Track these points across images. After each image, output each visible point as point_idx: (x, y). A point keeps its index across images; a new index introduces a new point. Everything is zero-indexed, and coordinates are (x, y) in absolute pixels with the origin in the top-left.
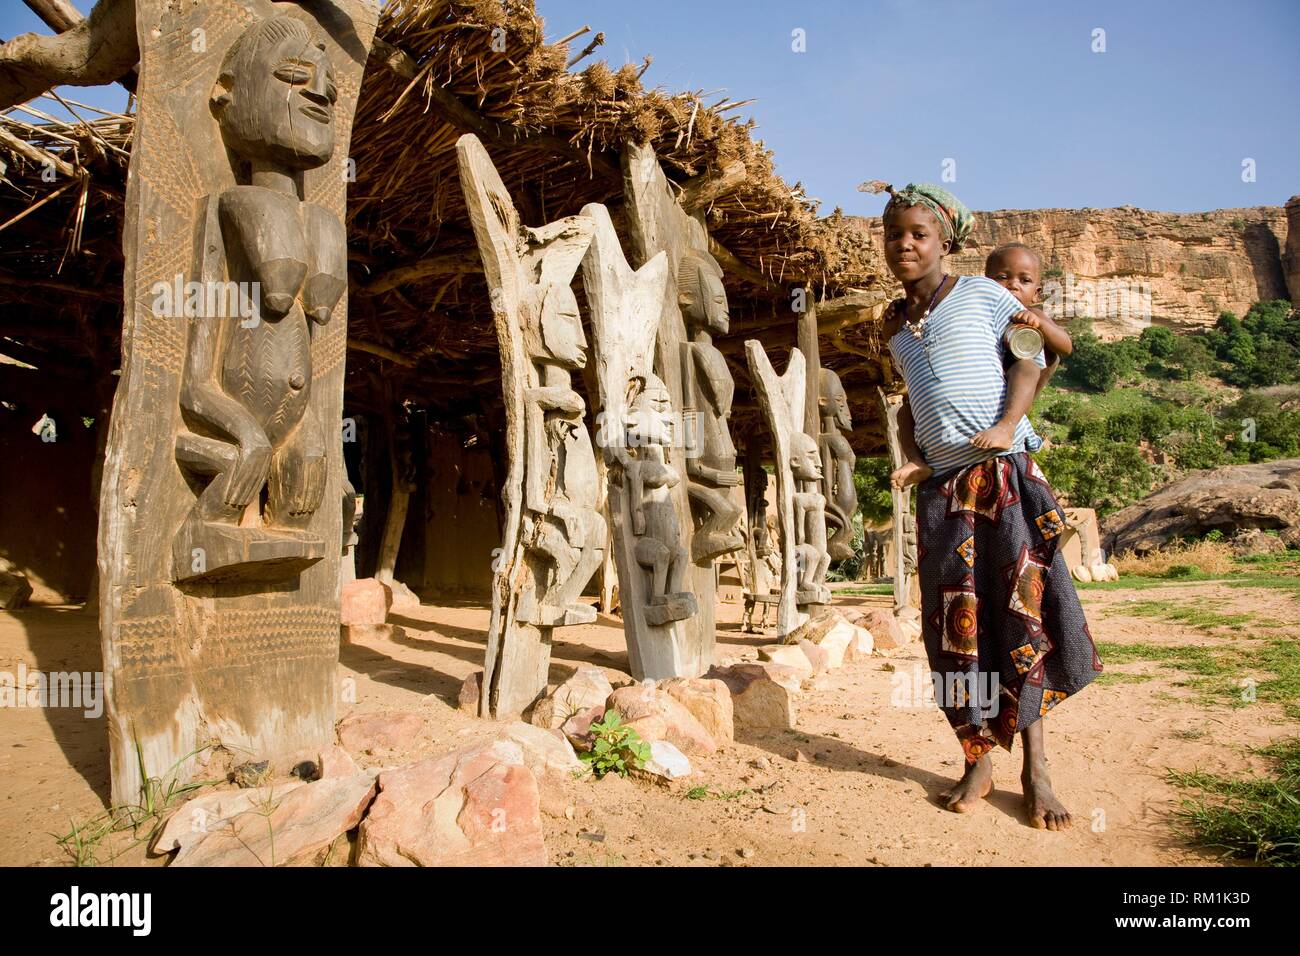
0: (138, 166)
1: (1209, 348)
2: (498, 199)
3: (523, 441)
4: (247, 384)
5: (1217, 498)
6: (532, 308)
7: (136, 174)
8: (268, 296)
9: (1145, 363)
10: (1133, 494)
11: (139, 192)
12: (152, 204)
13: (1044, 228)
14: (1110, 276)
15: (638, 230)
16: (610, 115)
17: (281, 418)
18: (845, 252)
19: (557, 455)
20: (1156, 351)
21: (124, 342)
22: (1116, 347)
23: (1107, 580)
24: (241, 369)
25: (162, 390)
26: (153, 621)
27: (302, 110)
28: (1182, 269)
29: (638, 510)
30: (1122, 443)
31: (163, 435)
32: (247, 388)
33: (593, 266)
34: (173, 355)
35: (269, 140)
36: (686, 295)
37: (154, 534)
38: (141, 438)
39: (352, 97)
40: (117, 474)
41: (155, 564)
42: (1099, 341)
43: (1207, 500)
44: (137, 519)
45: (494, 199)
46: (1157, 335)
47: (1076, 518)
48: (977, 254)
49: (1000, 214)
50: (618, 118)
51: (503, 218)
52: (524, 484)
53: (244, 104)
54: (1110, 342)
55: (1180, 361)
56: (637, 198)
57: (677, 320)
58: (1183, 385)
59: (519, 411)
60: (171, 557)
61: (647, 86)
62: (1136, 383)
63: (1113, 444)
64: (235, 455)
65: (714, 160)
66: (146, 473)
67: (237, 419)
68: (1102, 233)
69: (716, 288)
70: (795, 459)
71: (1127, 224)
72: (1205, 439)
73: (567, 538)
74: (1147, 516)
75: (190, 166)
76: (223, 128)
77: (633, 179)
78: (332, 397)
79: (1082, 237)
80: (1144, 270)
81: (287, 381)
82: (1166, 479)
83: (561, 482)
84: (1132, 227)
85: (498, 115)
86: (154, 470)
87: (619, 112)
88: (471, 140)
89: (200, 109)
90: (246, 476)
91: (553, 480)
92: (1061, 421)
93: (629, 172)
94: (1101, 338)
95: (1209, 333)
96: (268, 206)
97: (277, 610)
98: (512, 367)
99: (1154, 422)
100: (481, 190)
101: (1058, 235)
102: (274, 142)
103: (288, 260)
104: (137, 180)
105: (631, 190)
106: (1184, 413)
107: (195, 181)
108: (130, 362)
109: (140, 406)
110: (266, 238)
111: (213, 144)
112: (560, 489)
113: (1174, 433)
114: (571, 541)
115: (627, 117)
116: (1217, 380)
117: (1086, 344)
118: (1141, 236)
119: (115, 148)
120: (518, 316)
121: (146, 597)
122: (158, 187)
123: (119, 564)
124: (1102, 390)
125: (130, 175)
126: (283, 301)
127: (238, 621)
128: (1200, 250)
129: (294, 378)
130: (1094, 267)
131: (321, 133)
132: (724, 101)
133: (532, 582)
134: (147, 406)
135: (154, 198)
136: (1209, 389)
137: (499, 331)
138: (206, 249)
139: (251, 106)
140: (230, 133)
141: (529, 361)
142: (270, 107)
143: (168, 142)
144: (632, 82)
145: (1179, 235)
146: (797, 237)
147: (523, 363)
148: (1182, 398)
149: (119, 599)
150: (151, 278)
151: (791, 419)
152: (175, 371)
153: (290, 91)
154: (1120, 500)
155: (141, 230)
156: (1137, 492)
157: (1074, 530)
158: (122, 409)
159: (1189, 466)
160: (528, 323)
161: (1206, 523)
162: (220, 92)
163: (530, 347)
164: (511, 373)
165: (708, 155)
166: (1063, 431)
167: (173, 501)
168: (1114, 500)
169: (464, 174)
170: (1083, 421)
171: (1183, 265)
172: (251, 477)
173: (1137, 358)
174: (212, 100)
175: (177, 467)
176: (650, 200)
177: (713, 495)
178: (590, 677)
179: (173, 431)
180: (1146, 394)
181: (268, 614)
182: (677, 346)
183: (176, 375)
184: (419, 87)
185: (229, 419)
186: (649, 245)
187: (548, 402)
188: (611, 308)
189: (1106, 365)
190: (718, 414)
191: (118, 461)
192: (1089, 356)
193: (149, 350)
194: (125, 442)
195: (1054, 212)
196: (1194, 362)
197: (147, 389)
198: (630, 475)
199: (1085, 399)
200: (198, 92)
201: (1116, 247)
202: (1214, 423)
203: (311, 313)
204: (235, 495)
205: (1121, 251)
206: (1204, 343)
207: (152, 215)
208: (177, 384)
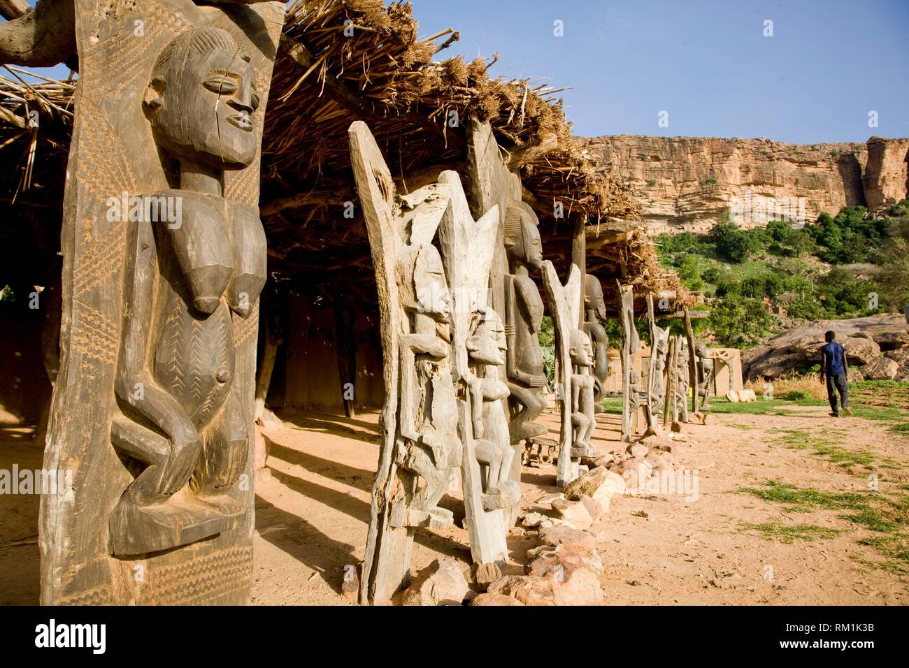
0: (75, 169)
1: (811, 236)
2: (380, 175)
3: (397, 377)
4: (177, 378)
5: (818, 342)
6: (406, 266)
7: (73, 175)
8: (197, 299)
9: (769, 245)
10: (758, 334)
11: (76, 194)
12: (88, 205)
13: (706, 150)
14: (749, 185)
15: (477, 187)
16: (463, 99)
17: (209, 407)
18: (613, 193)
19: (424, 389)
20: (777, 237)
21: (63, 338)
22: (750, 233)
23: (749, 401)
24: (172, 364)
25: (98, 381)
26: (91, 592)
27: (229, 120)
28: (797, 182)
29: (478, 419)
30: (752, 299)
31: (100, 422)
32: (178, 382)
33: (448, 222)
34: (108, 346)
35: (198, 147)
36: (510, 237)
37: (91, 513)
38: (79, 428)
39: (265, 90)
40: (57, 464)
41: (94, 540)
42: (739, 229)
43: (811, 343)
44: (76, 503)
45: (377, 174)
46: (778, 226)
47: (726, 355)
48: (660, 166)
49: (677, 140)
50: (469, 101)
51: (383, 190)
52: (398, 414)
53: (174, 110)
54: (747, 229)
55: (792, 244)
56: (478, 163)
57: (503, 258)
58: (793, 260)
59: (395, 353)
60: (108, 532)
61: (491, 76)
62: (762, 258)
63: (747, 299)
64: (168, 451)
65: (536, 132)
66: (84, 459)
67: (169, 415)
68: (745, 155)
69: (534, 233)
70: (574, 350)
71: (762, 150)
72: (807, 299)
73: (434, 463)
74: (771, 352)
75: (124, 166)
76: (154, 128)
77: (475, 148)
78: (247, 363)
79: (731, 157)
80: (771, 182)
81: (214, 377)
82: (780, 324)
83: (428, 412)
84: (765, 152)
85: (374, 96)
86: (91, 456)
87: (470, 97)
88: (361, 127)
89: (133, 111)
90: (178, 470)
91: (422, 411)
92: (711, 281)
93: (472, 142)
94: (740, 226)
95: (812, 226)
96: (198, 214)
97: (201, 559)
98: (389, 316)
99: (773, 285)
100: (368, 169)
101: (715, 156)
102: (202, 149)
103: (217, 267)
104: (75, 182)
105: (474, 156)
106: (793, 280)
107: (128, 179)
108: (68, 357)
109: (77, 398)
110: (196, 245)
111: (146, 143)
112: (427, 419)
113: (786, 293)
114: (437, 465)
115: (475, 100)
116: (816, 258)
117: (730, 230)
118: (771, 159)
119: (59, 108)
120: (395, 274)
121: (85, 572)
122: (95, 187)
123: (59, 548)
124: (739, 262)
125: (68, 176)
126: (211, 304)
127: (168, 576)
128: (809, 170)
129: (221, 374)
130: (738, 178)
131: (247, 141)
132: (544, 86)
133: (402, 493)
134: (85, 397)
135: (90, 199)
136: (810, 264)
137: (379, 286)
138: (138, 247)
139: (181, 114)
140: (161, 134)
141: (403, 310)
142: (199, 115)
143: (104, 143)
144: (481, 73)
145: (796, 159)
146: (583, 185)
147: (398, 312)
148: (793, 269)
149: (59, 580)
150: (87, 276)
151: (571, 319)
152: (110, 361)
153: (218, 101)
154: (750, 338)
155: (78, 231)
156: (761, 333)
157: (725, 363)
158: (61, 401)
159: (796, 316)
160: (403, 279)
161: (811, 359)
162: (153, 96)
163: (404, 299)
164: (388, 321)
165: (532, 130)
166: (713, 289)
167: (109, 481)
168: (745, 338)
169: (354, 156)
170: (726, 283)
171: (797, 180)
172: (182, 470)
173: (764, 241)
174: (144, 103)
175: (113, 448)
176: (487, 163)
177: (526, 393)
178: (450, 573)
179: (109, 416)
180: (768, 266)
181: (194, 564)
182: (502, 278)
183: (111, 364)
184: (315, 74)
185: (162, 416)
186: (485, 200)
187: (420, 348)
188: (461, 256)
189: (743, 245)
190: (532, 331)
191: (57, 451)
192: (732, 239)
193: (86, 345)
194: (64, 434)
195: (713, 140)
196: (802, 245)
197: (84, 382)
198: (473, 392)
199: (728, 267)
200: (132, 94)
201: (753, 165)
202: (814, 288)
203: (235, 308)
204: (168, 486)
205: (757, 168)
206: (809, 232)
207: (88, 215)
208: (112, 373)
